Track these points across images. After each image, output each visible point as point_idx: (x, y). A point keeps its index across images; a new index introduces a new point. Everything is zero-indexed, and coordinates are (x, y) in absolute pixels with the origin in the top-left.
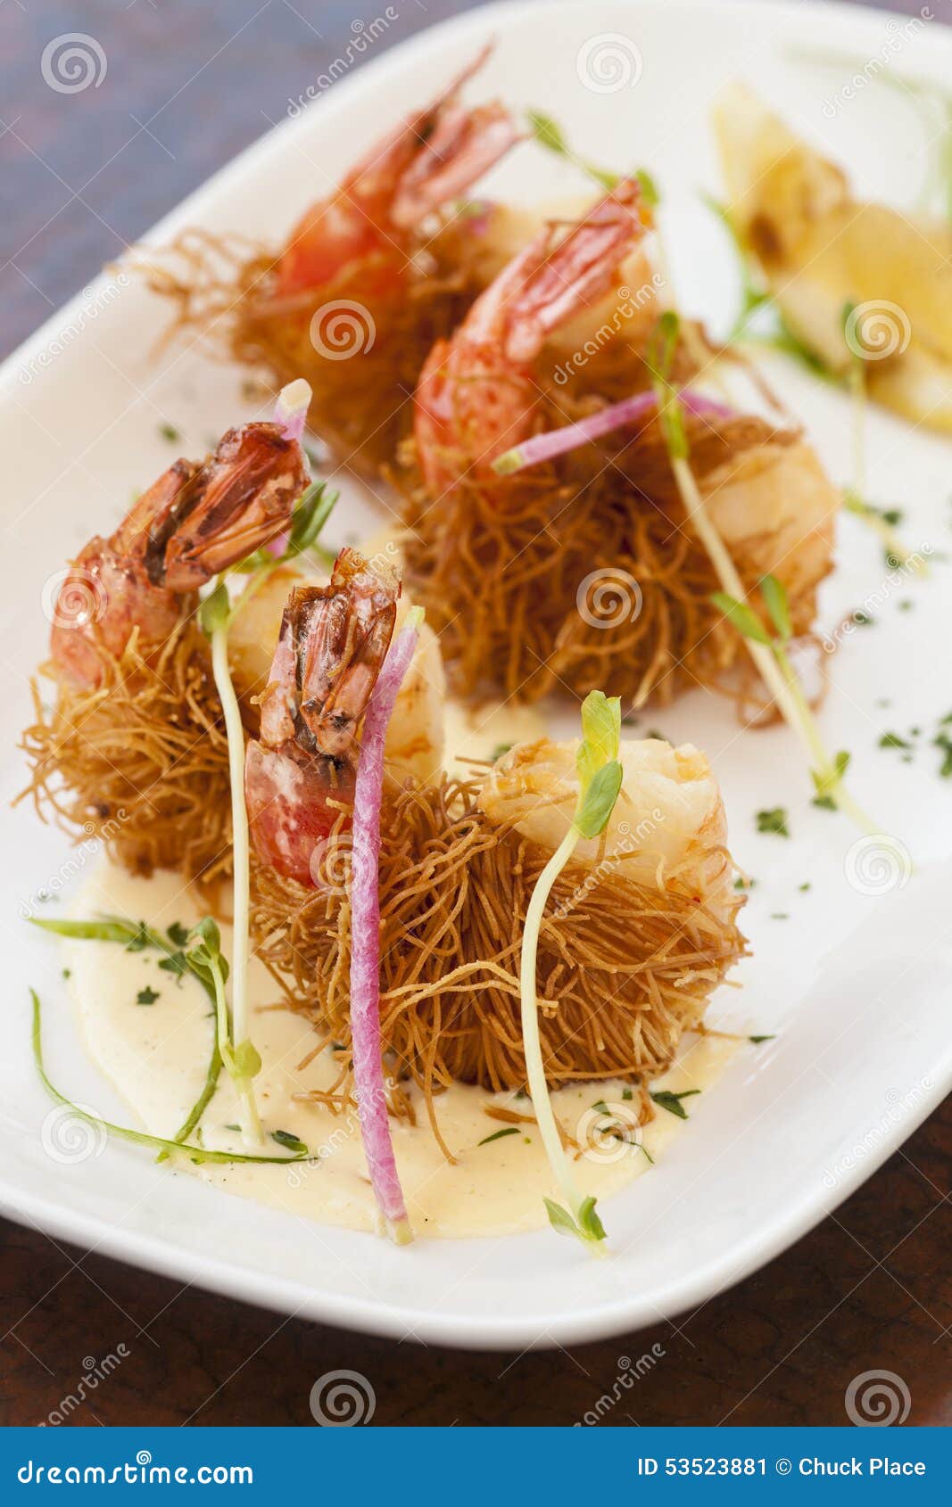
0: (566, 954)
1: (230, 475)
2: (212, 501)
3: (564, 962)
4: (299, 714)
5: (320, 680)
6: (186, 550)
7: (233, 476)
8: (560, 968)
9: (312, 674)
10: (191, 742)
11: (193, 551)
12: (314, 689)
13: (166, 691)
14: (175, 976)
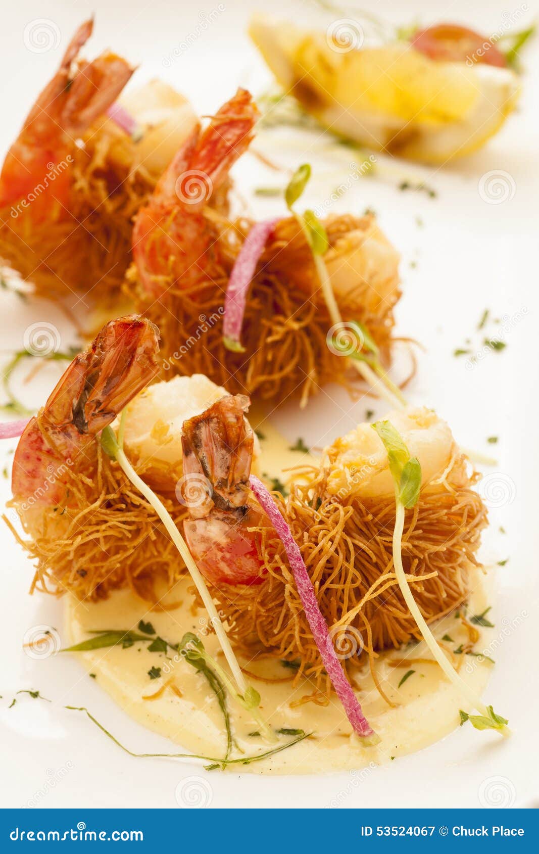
0: (416, 552)
1: (115, 354)
2: (108, 372)
3: (416, 557)
4: (214, 493)
5: (221, 467)
6: (97, 408)
7: (116, 355)
8: (416, 561)
9: (215, 467)
10: (136, 516)
11: (102, 406)
12: (220, 473)
13: (108, 493)
14: (163, 653)
